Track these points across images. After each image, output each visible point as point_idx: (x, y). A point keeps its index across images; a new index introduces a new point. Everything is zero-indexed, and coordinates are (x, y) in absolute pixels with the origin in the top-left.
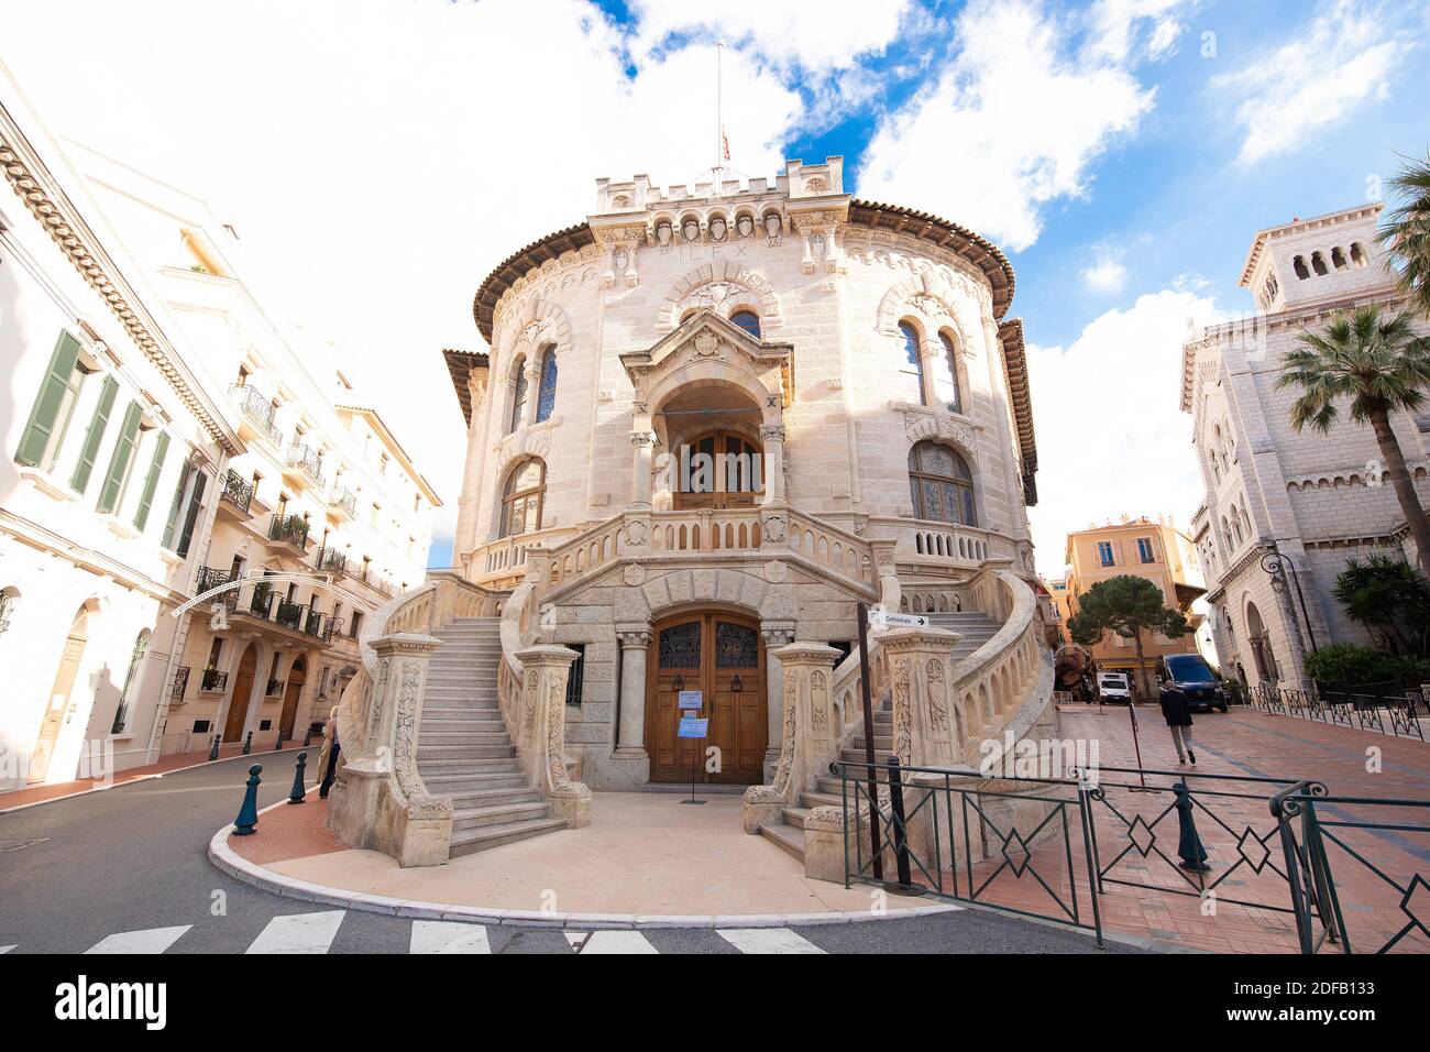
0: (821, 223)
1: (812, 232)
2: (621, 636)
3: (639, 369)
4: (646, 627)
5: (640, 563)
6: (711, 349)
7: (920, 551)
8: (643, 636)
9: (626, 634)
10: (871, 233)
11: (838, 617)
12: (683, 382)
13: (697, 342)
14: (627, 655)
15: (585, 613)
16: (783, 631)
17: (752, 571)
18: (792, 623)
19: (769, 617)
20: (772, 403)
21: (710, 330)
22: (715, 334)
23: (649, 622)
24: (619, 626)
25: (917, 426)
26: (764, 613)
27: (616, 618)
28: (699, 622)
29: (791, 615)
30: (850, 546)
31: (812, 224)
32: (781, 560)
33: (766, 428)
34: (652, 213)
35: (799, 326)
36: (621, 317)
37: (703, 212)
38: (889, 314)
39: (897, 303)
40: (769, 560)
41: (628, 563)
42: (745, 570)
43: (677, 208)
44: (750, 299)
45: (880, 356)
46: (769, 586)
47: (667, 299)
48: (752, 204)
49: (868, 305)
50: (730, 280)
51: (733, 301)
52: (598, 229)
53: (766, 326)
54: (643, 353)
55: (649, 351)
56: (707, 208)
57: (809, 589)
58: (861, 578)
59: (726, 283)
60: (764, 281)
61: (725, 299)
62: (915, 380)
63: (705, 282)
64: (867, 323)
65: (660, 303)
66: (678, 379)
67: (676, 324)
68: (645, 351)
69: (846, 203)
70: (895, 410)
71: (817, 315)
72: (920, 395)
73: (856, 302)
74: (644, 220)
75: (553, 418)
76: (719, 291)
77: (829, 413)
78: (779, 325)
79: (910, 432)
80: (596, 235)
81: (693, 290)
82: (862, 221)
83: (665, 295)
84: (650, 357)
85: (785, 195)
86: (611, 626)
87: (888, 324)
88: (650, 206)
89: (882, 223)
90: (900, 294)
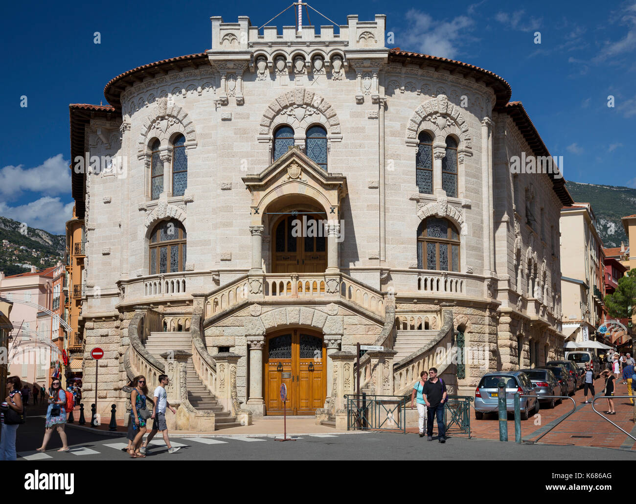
0: (370, 67)
1: (363, 72)
2: (249, 343)
3: (254, 186)
4: (262, 338)
5: (259, 303)
6: (297, 175)
7: (419, 288)
8: (262, 342)
9: (252, 341)
10: (404, 70)
11: (364, 333)
12: (280, 195)
13: (289, 170)
14: (252, 352)
15: (228, 331)
16: (336, 340)
17: (320, 308)
18: (340, 336)
19: (328, 333)
20: (333, 211)
21: (297, 163)
22: (299, 165)
23: (264, 336)
24: (248, 338)
25: (424, 209)
26: (325, 330)
27: (247, 333)
28: (290, 335)
29: (340, 332)
30: (373, 295)
31: (364, 67)
32: (336, 303)
34: (253, 50)
35: (353, 142)
36: (233, 128)
37: (289, 52)
38: (412, 130)
39: (418, 122)
40: (329, 303)
41: (252, 304)
42: (316, 308)
43: (270, 47)
44: (321, 119)
45: (405, 161)
46: (329, 317)
47: (264, 116)
48: (324, 48)
49: (399, 124)
50: (308, 105)
51: (310, 120)
52: (215, 61)
53: (332, 140)
54: (256, 177)
55: (260, 175)
56: (292, 49)
57: (349, 318)
58: (377, 313)
59: (305, 106)
60: (330, 107)
61: (304, 118)
62: (427, 174)
63: (291, 105)
64: (397, 138)
65: (260, 119)
66: (277, 193)
67: (271, 136)
68: (257, 175)
69: (386, 55)
70: (411, 199)
71: (365, 134)
72: (430, 184)
73: (391, 122)
74: (248, 57)
75: (188, 195)
76: (300, 112)
77: (369, 204)
78: (340, 140)
79: (420, 213)
80: (212, 63)
81: (282, 110)
82: (398, 62)
83: (263, 113)
84: (261, 180)
85: (346, 43)
86: (244, 337)
87: (411, 138)
88: (251, 44)
89: (412, 63)
90: (421, 114)
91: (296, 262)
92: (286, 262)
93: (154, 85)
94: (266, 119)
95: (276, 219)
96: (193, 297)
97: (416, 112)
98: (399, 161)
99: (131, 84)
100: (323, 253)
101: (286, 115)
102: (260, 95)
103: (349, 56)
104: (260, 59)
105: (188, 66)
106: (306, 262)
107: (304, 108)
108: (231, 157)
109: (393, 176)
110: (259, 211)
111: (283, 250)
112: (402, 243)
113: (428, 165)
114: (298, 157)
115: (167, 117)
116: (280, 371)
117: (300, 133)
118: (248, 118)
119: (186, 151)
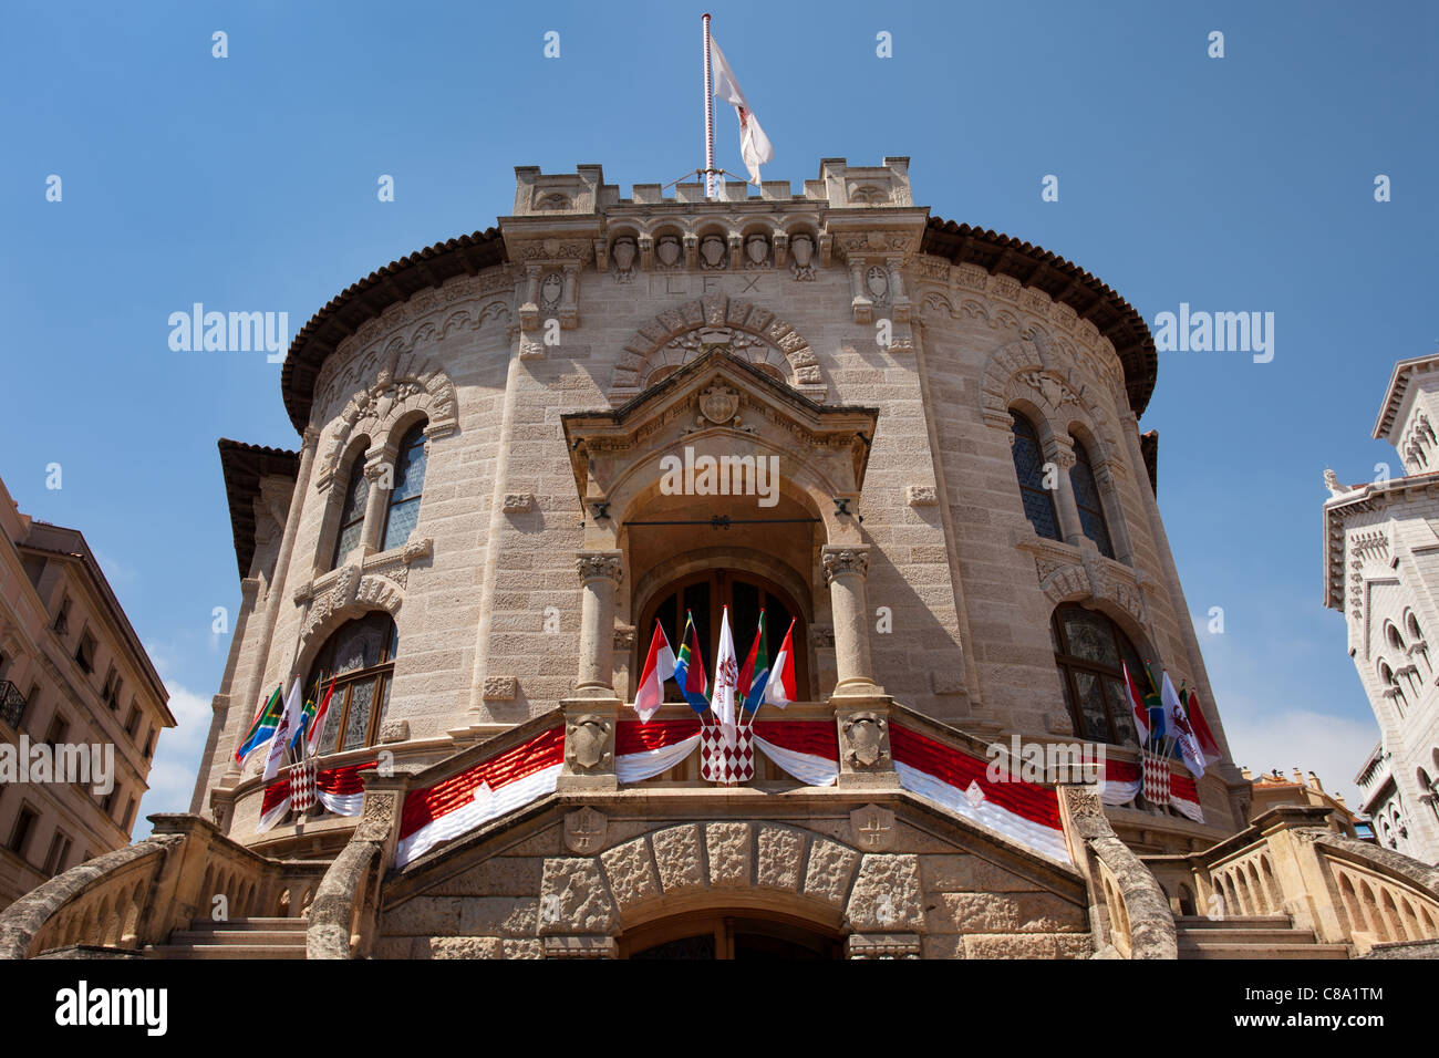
0: (881, 249)
1: (868, 261)
3: (596, 444)
5: (597, 808)
6: (726, 413)
10: (955, 273)
13: (703, 401)
17: (823, 827)
19: (864, 927)
20: (842, 509)
25: (1056, 576)
26: (853, 918)
28: (710, 937)
29: (912, 921)
31: (869, 249)
32: (884, 802)
33: (831, 558)
36: (548, 375)
37: (691, 224)
38: (993, 393)
39: (1003, 379)
42: (811, 824)
43: (647, 215)
44: (769, 357)
45: (988, 458)
46: (863, 858)
47: (628, 349)
48: (770, 216)
49: (962, 378)
50: (736, 327)
52: (516, 239)
56: (698, 217)
59: (731, 331)
60: (791, 330)
63: (696, 328)
64: (961, 407)
65: (614, 355)
69: (920, 221)
70: (1021, 547)
71: (884, 385)
73: (941, 373)
74: (594, 226)
75: (414, 541)
78: (822, 398)
79: (1049, 587)
80: (510, 249)
81: (672, 339)
82: (942, 253)
83: (624, 342)
85: (823, 206)
87: (994, 409)
88: (606, 209)
89: (973, 258)
90: (1007, 367)
94: (632, 355)
97: (995, 359)
98: (975, 457)
101: (683, 351)
102: (618, 311)
104: (621, 243)
107: (726, 333)
108: (537, 439)
109: (967, 487)
110: (610, 512)
112: (1018, 661)
113: (1037, 483)
115: (394, 387)
118: (587, 356)
119: (425, 446)
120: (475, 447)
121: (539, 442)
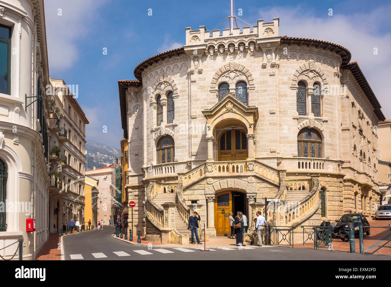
0: (270, 47)
1: (267, 50)
2: (207, 198)
3: (208, 115)
5: (212, 177)
6: (231, 108)
7: (299, 167)
8: (213, 198)
9: (208, 198)
10: (290, 47)
11: (269, 192)
12: (222, 119)
13: (226, 106)
14: (209, 204)
15: (196, 192)
16: (253, 196)
17: (244, 179)
18: (255, 194)
19: (249, 193)
20: (250, 127)
21: (231, 102)
22: (232, 103)
23: (215, 195)
24: (206, 195)
25: (301, 124)
26: (248, 191)
27: (205, 193)
28: (229, 194)
29: (255, 192)
30: (273, 172)
31: (267, 47)
32: (253, 176)
33: (249, 135)
34: (207, 43)
35: (261, 89)
36: (197, 85)
37: (226, 43)
38: (294, 81)
39: (298, 76)
40: (249, 176)
41: (208, 177)
42: (242, 179)
43: (216, 41)
44: (243, 78)
45: (290, 98)
46: (249, 184)
47: (213, 78)
48: (245, 39)
49: (287, 77)
50: (236, 70)
51: (237, 79)
52: (187, 51)
53: (249, 89)
54: (209, 110)
55: (211, 109)
56: (228, 41)
57: (260, 184)
58: (275, 181)
59: (235, 71)
60: (248, 71)
61: (234, 78)
62: (303, 105)
63: (228, 71)
64: (286, 85)
65: (211, 80)
66: (220, 118)
67: (217, 88)
68: (210, 109)
69: (279, 40)
70: (294, 119)
71: (267, 84)
72: (305, 110)
73: (282, 77)
74: (204, 47)
75: (175, 122)
76: (232, 75)
77: (270, 122)
78: (254, 88)
79: (299, 126)
80: (186, 52)
81: (223, 74)
82: (286, 43)
83: (213, 76)
84: (212, 112)
85: (257, 35)
86: (204, 195)
87: (293, 85)
88: (206, 41)
89: (294, 43)
90: (299, 71)
91: (231, 155)
92: (226, 156)
93: (157, 67)
94: (214, 80)
95: (220, 132)
96: (178, 175)
97: (296, 70)
98: (287, 98)
99: (146, 67)
100: (245, 150)
101: (225, 77)
102: (211, 67)
103: (258, 42)
104: (211, 48)
105: (174, 55)
106: (236, 155)
107: (234, 72)
108: (196, 101)
109: (284, 106)
110: (211, 129)
111: (224, 149)
112: (289, 143)
113: (303, 100)
114: (231, 98)
115: (164, 83)
116: (223, 213)
117: (232, 86)
118: (205, 80)
119: (174, 99)
120: (183, 101)
121: (197, 102)
